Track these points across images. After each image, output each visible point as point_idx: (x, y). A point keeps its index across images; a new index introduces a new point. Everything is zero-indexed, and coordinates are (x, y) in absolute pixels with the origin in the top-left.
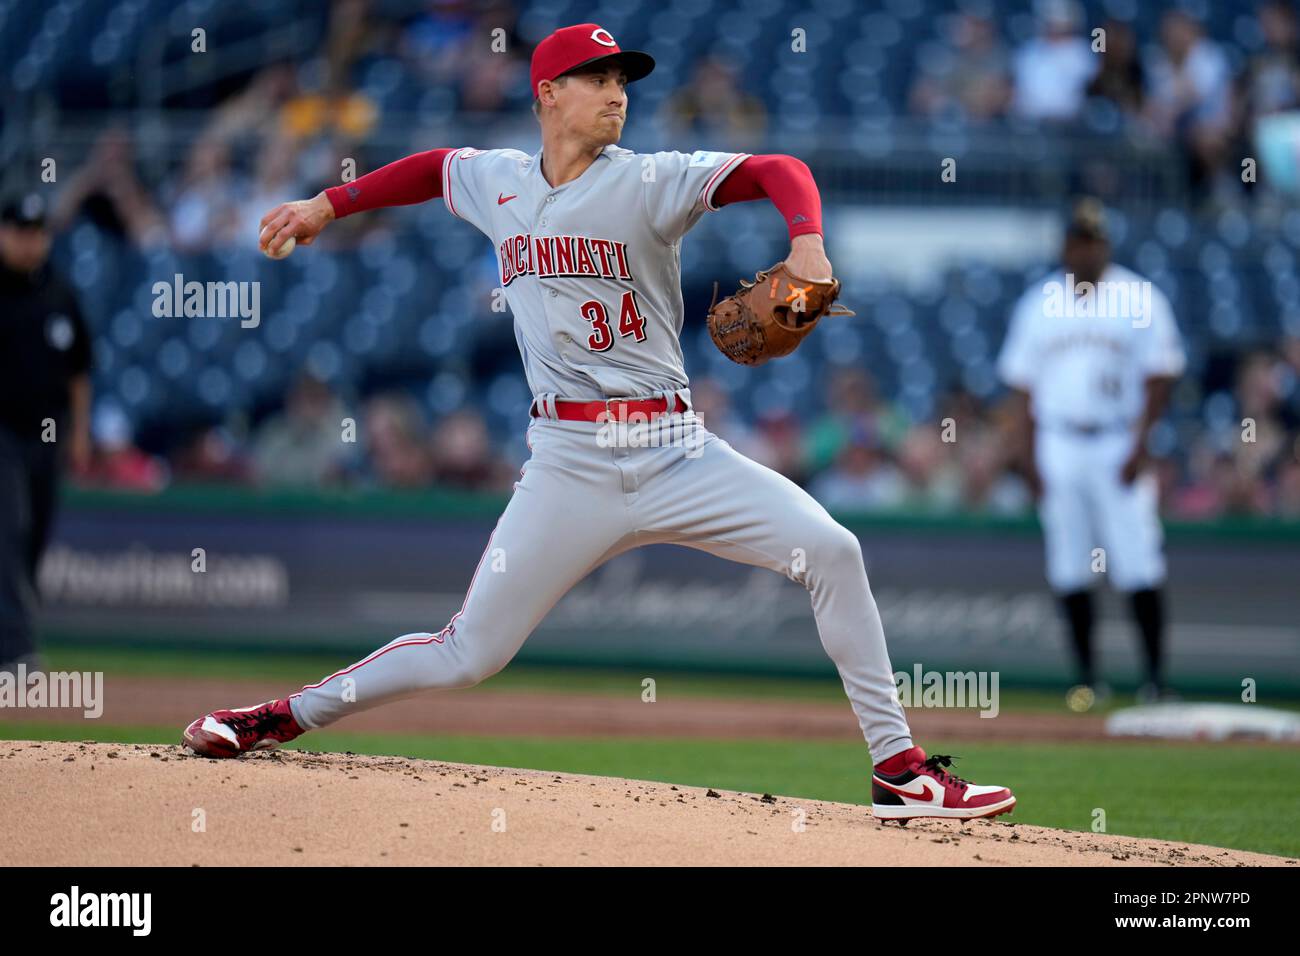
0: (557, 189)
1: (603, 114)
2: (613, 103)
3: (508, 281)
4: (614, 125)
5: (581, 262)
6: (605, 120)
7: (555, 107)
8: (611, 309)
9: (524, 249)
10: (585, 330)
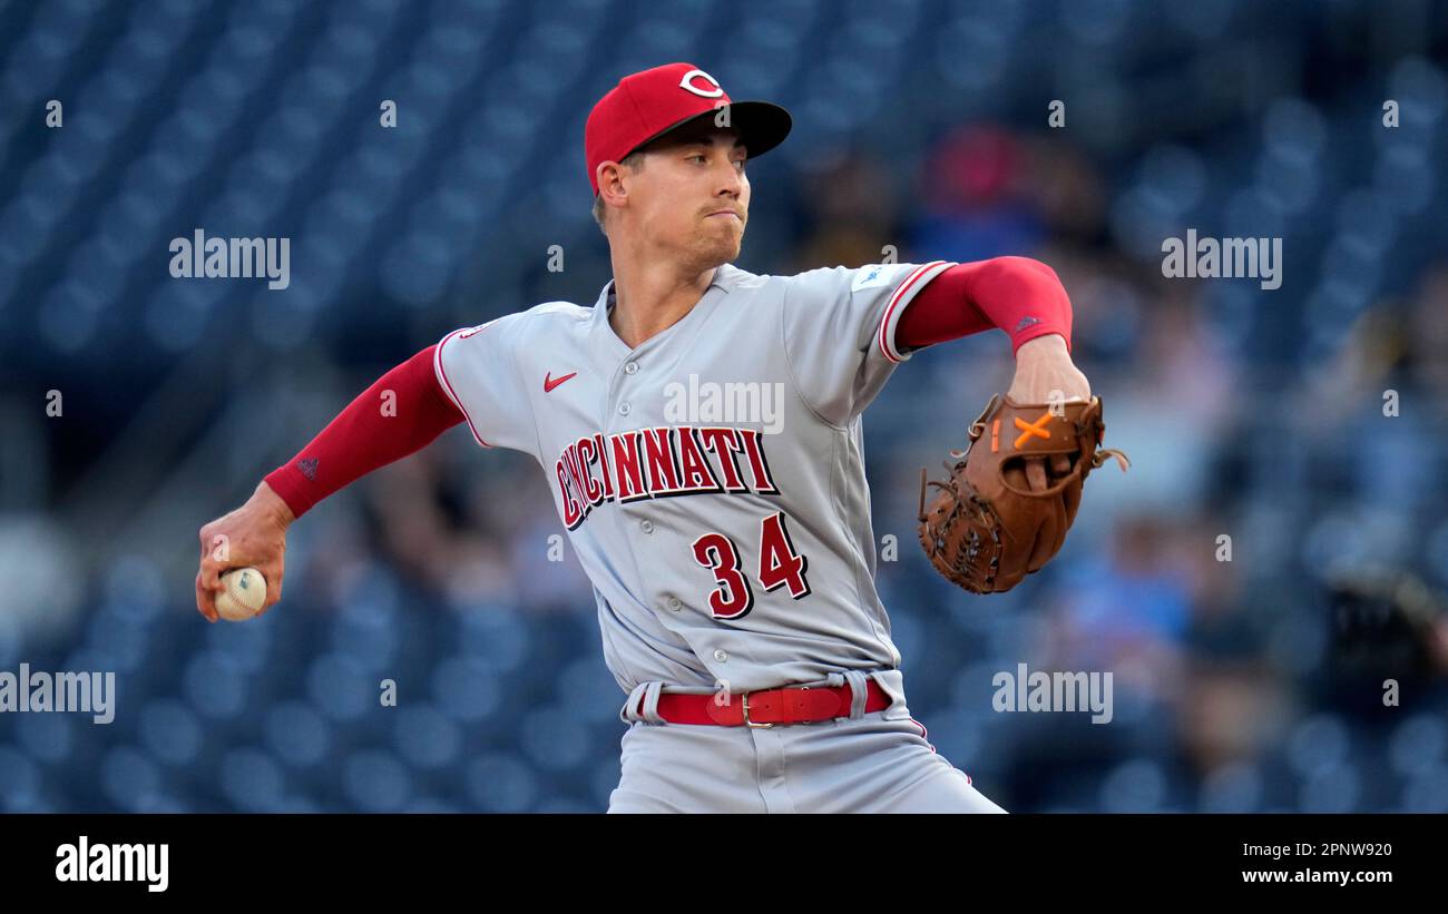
0: (638, 351)
1: (708, 212)
2: (723, 192)
3: (577, 519)
4: (728, 230)
5: (689, 469)
6: (711, 222)
7: (627, 206)
8: (744, 547)
9: (594, 461)
10: (702, 584)
